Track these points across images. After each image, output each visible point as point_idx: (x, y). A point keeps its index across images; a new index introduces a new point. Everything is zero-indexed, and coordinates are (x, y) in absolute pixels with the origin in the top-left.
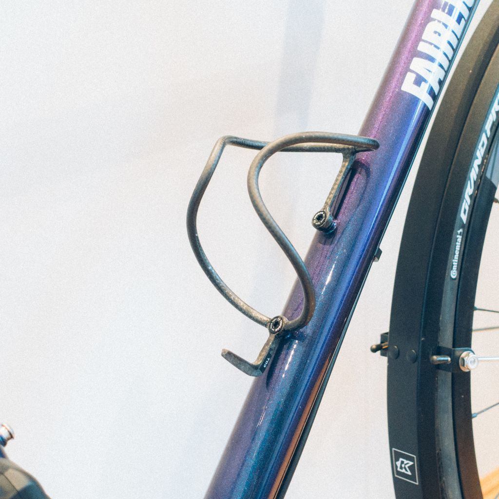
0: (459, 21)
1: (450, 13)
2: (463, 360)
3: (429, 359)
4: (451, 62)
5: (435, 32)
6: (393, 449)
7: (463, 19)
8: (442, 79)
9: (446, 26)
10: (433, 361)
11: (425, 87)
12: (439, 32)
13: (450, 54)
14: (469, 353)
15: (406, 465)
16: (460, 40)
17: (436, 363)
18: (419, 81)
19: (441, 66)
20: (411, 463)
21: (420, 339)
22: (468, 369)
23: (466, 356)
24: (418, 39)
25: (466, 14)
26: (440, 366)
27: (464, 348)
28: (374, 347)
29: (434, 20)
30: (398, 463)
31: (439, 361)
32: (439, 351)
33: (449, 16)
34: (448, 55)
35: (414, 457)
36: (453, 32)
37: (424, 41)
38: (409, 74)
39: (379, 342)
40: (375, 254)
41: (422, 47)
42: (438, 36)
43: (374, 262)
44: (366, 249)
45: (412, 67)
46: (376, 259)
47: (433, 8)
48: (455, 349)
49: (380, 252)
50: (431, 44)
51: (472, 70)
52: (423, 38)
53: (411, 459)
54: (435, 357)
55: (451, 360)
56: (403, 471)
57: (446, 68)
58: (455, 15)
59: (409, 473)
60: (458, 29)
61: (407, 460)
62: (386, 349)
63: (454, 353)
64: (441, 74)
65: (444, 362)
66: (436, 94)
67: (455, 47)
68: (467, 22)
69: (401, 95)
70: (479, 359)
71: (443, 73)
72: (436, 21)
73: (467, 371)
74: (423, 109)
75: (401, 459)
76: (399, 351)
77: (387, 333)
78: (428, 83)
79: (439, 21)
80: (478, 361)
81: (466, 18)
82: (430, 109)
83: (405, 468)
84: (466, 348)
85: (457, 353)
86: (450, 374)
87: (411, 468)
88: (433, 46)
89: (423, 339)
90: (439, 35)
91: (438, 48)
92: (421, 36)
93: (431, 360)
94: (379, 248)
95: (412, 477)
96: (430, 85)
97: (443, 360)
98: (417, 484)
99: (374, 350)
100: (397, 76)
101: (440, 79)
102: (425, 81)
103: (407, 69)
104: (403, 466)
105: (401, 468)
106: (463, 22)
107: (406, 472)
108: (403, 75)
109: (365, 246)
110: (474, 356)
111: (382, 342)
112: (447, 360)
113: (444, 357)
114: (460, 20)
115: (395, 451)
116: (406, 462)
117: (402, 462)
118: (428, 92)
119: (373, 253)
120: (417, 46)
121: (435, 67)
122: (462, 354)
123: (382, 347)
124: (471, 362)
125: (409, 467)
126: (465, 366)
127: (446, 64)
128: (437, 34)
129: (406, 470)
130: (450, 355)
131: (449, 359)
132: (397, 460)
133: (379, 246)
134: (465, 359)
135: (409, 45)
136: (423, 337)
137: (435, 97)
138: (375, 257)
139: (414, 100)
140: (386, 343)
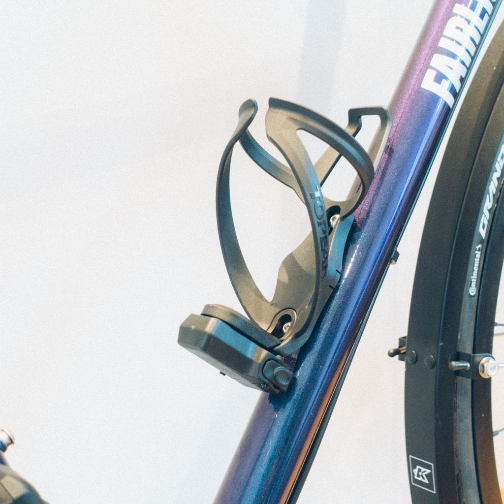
0: (482, 16)
1: (473, 8)
2: (483, 366)
3: (447, 364)
4: (473, 58)
5: (458, 28)
6: (410, 456)
7: (486, 14)
8: (463, 77)
9: (469, 22)
10: (451, 367)
11: (446, 84)
12: (462, 28)
13: (472, 50)
14: (489, 359)
15: (423, 473)
16: (483, 36)
17: (455, 369)
18: (440, 78)
19: (463, 63)
20: (428, 471)
21: (438, 343)
22: (488, 375)
23: (486, 362)
24: (439, 35)
25: (489, 8)
26: (458, 372)
27: (484, 354)
28: (392, 351)
29: (456, 15)
30: (416, 471)
31: (458, 367)
32: (458, 357)
33: (472, 12)
34: (471, 52)
35: (431, 466)
36: (476, 27)
37: (445, 37)
38: (429, 71)
39: (397, 347)
40: (392, 257)
41: (443, 43)
42: (460, 32)
43: (391, 265)
44: (382, 251)
45: (432, 64)
46: (393, 261)
47: (456, 3)
48: (476, 355)
49: (397, 255)
50: (453, 40)
51: (496, 67)
52: (445, 33)
53: (429, 467)
54: (454, 363)
55: (471, 367)
56: (420, 479)
57: (468, 65)
58: (479, 10)
59: (426, 481)
60: (482, 24)
61: (424, 467)
62: (404, 353)
63: (473, 360)
64: (463, 71)
65: (462, 368)
66: (457, 91)
67: (477, 43)
68: (491, 16)
69: (420, 92)
70: (499, 365)
71: (465, 70)
72: (459, 16)
73: (487, 377)
74: (444, 107)
75: (418, 467)
76: (417, 355)
77: (405, 338)
78: (449, 81)
79: (462, 17)
80: (499, 367)
81: (490, 13)
82: (451, 107)
83: (422, 476)
84: (486, 354)
85: (477, 359)
86: (470, 380)
87: (429, 476)
88: (455, 42)
89: (441, 344)
90: (462, 30)
91: (460, 44)
92: (442, 32)
93: (450, 366)
94: (396, 251)
95: (429, 486)
96: (451, 82)
97: (462, 366)
98: (434, 492)
99: (392, 355)
100: (418, 72)
101: (461, 77)
102: (446, 78)
103: (427, 66)
104: (420, 473)
105: (418, 476)
106: (486, 17)
107: (423, 480)
108: (423, 72)
109: (381, 249)
110: (495, 362)
111: (400, 347)
112: (467, 366)
113: (463, 363)
114: (484, 15)
115: (412, 458)
116: (423, 469)
117: (420, 470)
118: (449, 89)
119: (390, 255)
120: (438, 41)
121: (456, 64)
122: (482, 359)
123: (400, 351)
124: (491, 369)
125: (426, 475)
126: (485, 372)
127: (468, 61)
128: (459, 30)
129: (423, 478)
130: (469, 361)
131: (468, 365)
132: (414, 467)
133: (396, 248)
134: (485, 365)
135: (430, 41)
136: (442, 342)
137: (456, 95)
138: (392, 259)
139: (434, 98)
140: (405, 347)
